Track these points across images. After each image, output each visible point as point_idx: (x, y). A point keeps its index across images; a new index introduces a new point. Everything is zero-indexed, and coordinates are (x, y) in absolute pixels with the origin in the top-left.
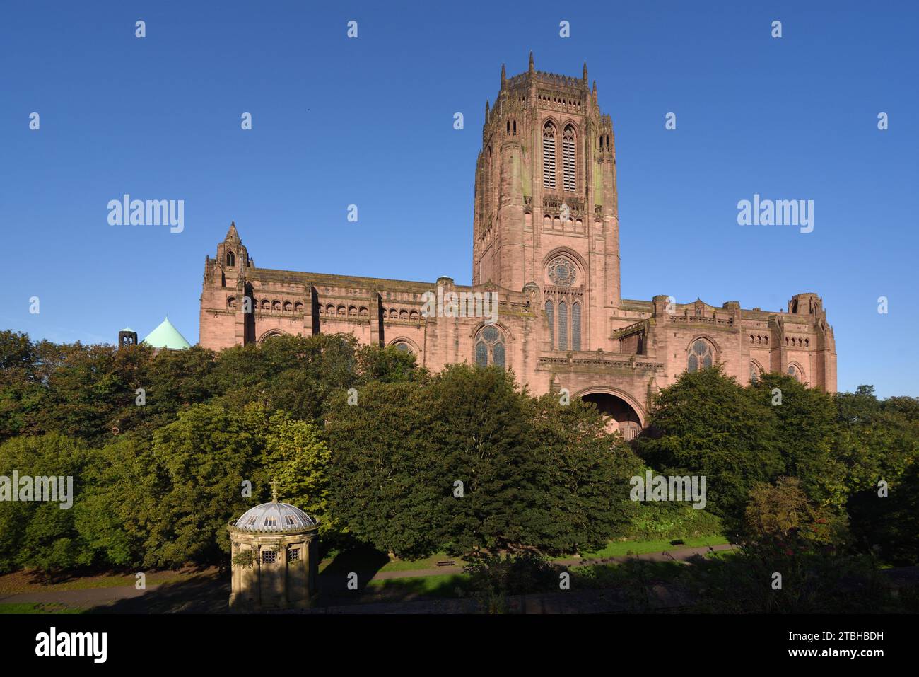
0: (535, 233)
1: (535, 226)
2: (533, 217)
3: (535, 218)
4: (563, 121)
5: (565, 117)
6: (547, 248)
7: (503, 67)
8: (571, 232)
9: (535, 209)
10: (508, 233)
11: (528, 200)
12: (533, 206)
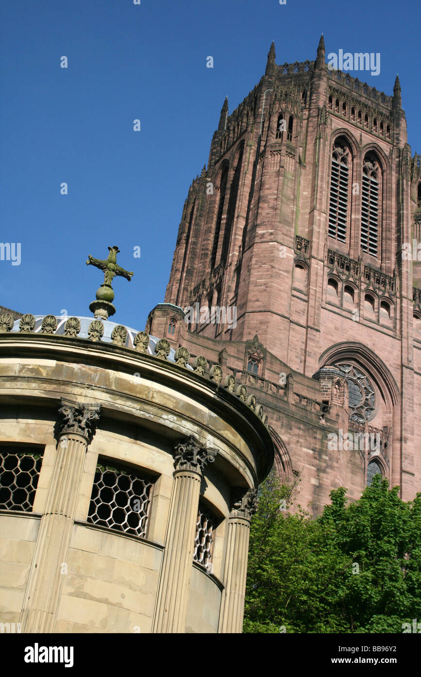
0: (312, 302)
1: (312, 292)
2: (309, 275)
3: (313, 278)
4: (364, 143)
5: (367, 139)
6: (329, 337)
7: (272, 47)
8: (370, 321)
9: (313, 261)
10: (265, 290)
11: (303, 244)
12: (311, 257)
